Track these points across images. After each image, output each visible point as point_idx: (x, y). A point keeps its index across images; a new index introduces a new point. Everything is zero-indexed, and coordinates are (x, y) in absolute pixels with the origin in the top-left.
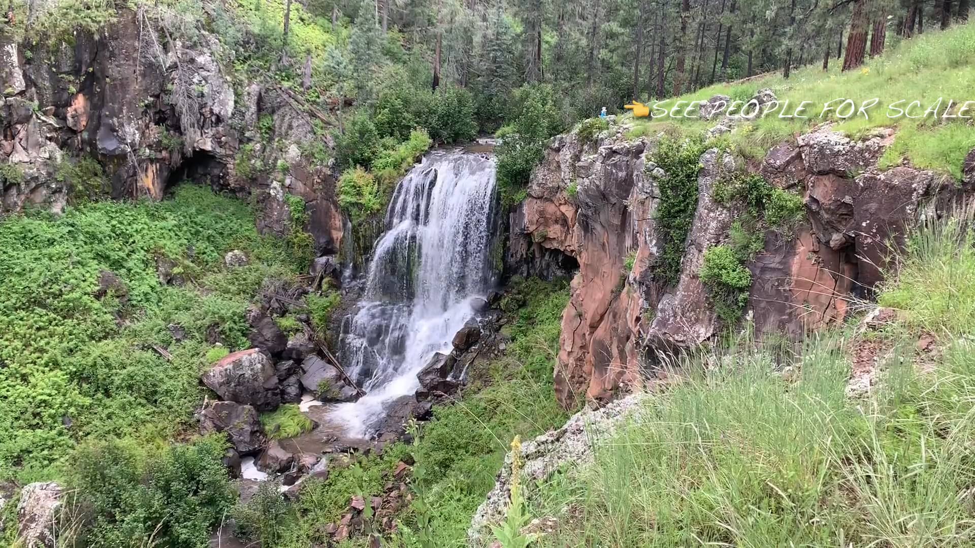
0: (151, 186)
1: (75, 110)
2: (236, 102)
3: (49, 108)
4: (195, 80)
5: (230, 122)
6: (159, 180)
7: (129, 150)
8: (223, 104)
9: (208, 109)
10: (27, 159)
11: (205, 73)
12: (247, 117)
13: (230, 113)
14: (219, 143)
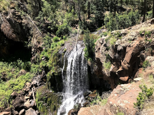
0: (5, 52)
13: (20, 32)
14: (21, 39)
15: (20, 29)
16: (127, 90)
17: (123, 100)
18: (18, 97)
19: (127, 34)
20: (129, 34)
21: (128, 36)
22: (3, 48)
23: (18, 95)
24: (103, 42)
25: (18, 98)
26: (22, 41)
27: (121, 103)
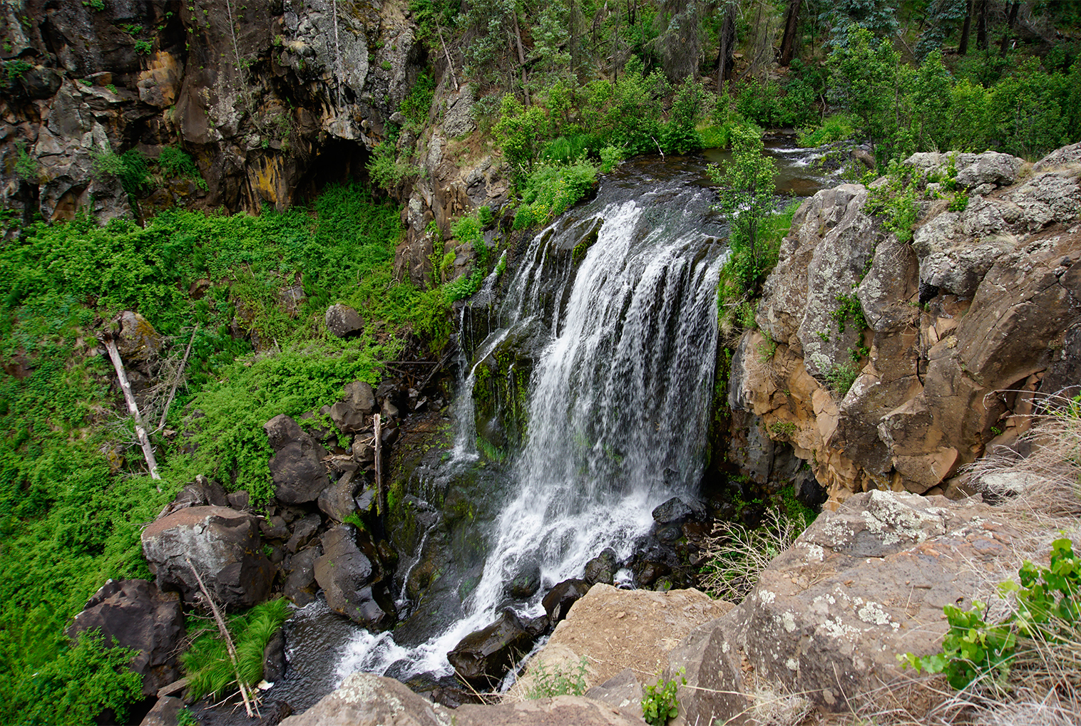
0: (271, 189)
1: (153, 76)
2: (371, 63)
3: (97, 74)
4: (302, 28)
5: (366, 95)
6: (284, 181)
7: (221, 137)
8: (348, 66)
9: (330, 76)
10: (59, 150)
11: (314, 16)
12: (392, 86)
13: (362, 82)
14: (361, 128)
15: (364, 65)
16: (912, 534)
17: (859, 601)
18: (299, 448)
19: (1009, 184)
20: (1025, 188)
21: (1018, 201)
22: (263, 165)
23: (298, 434)
24: (840, 215)
25: (295, 451)
26: (364, 139)
27: (830, 618)
